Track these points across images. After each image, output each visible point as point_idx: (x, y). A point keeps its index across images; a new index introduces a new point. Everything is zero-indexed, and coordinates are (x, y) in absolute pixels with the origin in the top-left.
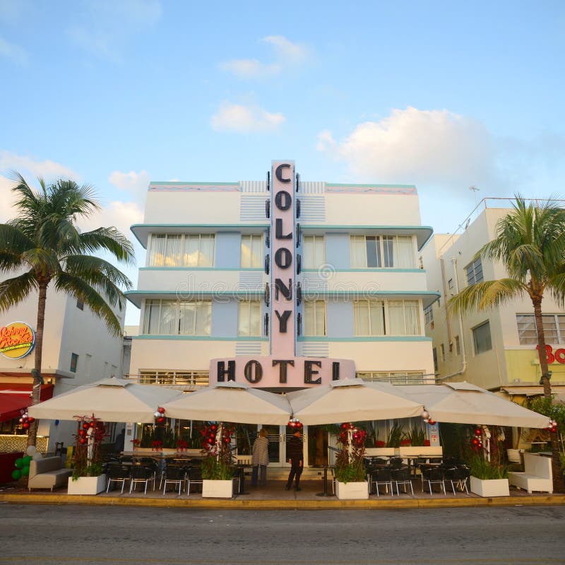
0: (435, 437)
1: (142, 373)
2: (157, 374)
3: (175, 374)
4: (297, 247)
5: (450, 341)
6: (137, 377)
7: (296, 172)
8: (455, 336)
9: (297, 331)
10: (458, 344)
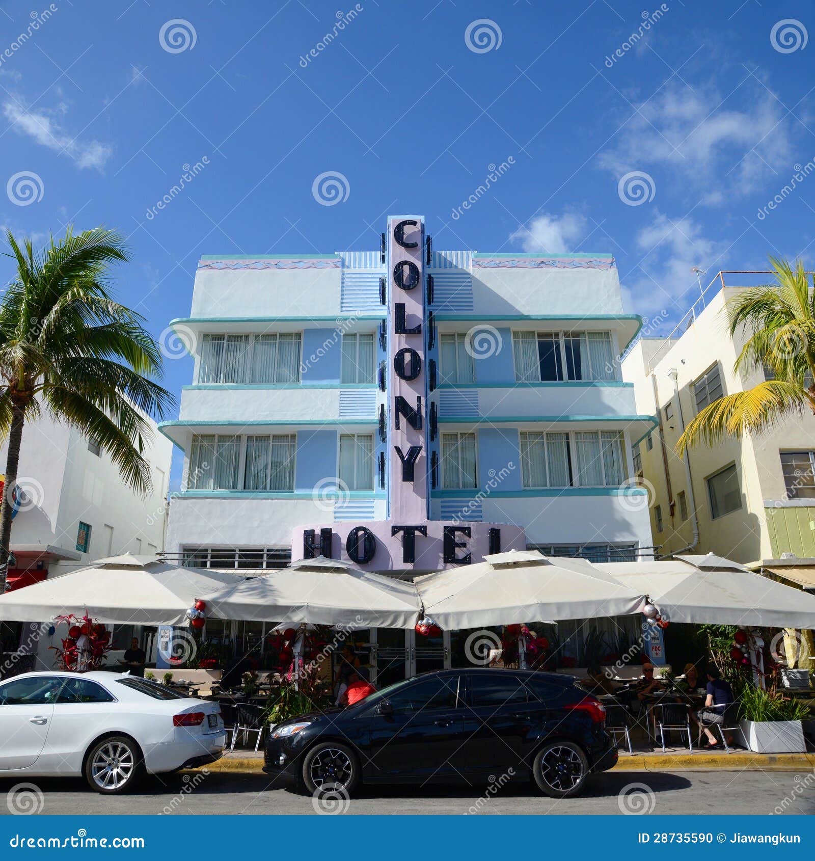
0: (657, 649)
1: (185, 550)
2: (210, 552)
3: (237, 552)
4: (430, 349)
5: (670, 499)
6: (176, 557)
7: (426, 233)
8: (680, 490)
9: (430, 480)
10: (683, 504)
